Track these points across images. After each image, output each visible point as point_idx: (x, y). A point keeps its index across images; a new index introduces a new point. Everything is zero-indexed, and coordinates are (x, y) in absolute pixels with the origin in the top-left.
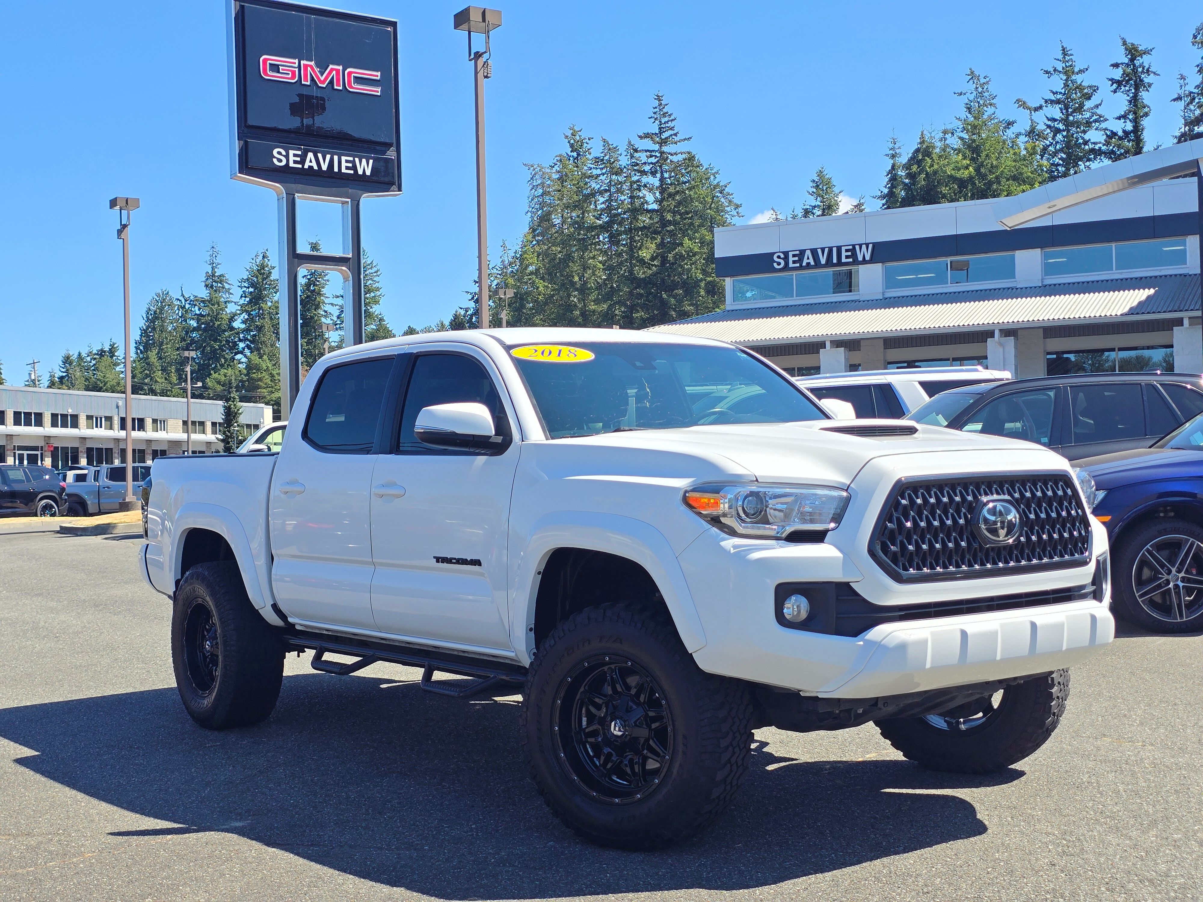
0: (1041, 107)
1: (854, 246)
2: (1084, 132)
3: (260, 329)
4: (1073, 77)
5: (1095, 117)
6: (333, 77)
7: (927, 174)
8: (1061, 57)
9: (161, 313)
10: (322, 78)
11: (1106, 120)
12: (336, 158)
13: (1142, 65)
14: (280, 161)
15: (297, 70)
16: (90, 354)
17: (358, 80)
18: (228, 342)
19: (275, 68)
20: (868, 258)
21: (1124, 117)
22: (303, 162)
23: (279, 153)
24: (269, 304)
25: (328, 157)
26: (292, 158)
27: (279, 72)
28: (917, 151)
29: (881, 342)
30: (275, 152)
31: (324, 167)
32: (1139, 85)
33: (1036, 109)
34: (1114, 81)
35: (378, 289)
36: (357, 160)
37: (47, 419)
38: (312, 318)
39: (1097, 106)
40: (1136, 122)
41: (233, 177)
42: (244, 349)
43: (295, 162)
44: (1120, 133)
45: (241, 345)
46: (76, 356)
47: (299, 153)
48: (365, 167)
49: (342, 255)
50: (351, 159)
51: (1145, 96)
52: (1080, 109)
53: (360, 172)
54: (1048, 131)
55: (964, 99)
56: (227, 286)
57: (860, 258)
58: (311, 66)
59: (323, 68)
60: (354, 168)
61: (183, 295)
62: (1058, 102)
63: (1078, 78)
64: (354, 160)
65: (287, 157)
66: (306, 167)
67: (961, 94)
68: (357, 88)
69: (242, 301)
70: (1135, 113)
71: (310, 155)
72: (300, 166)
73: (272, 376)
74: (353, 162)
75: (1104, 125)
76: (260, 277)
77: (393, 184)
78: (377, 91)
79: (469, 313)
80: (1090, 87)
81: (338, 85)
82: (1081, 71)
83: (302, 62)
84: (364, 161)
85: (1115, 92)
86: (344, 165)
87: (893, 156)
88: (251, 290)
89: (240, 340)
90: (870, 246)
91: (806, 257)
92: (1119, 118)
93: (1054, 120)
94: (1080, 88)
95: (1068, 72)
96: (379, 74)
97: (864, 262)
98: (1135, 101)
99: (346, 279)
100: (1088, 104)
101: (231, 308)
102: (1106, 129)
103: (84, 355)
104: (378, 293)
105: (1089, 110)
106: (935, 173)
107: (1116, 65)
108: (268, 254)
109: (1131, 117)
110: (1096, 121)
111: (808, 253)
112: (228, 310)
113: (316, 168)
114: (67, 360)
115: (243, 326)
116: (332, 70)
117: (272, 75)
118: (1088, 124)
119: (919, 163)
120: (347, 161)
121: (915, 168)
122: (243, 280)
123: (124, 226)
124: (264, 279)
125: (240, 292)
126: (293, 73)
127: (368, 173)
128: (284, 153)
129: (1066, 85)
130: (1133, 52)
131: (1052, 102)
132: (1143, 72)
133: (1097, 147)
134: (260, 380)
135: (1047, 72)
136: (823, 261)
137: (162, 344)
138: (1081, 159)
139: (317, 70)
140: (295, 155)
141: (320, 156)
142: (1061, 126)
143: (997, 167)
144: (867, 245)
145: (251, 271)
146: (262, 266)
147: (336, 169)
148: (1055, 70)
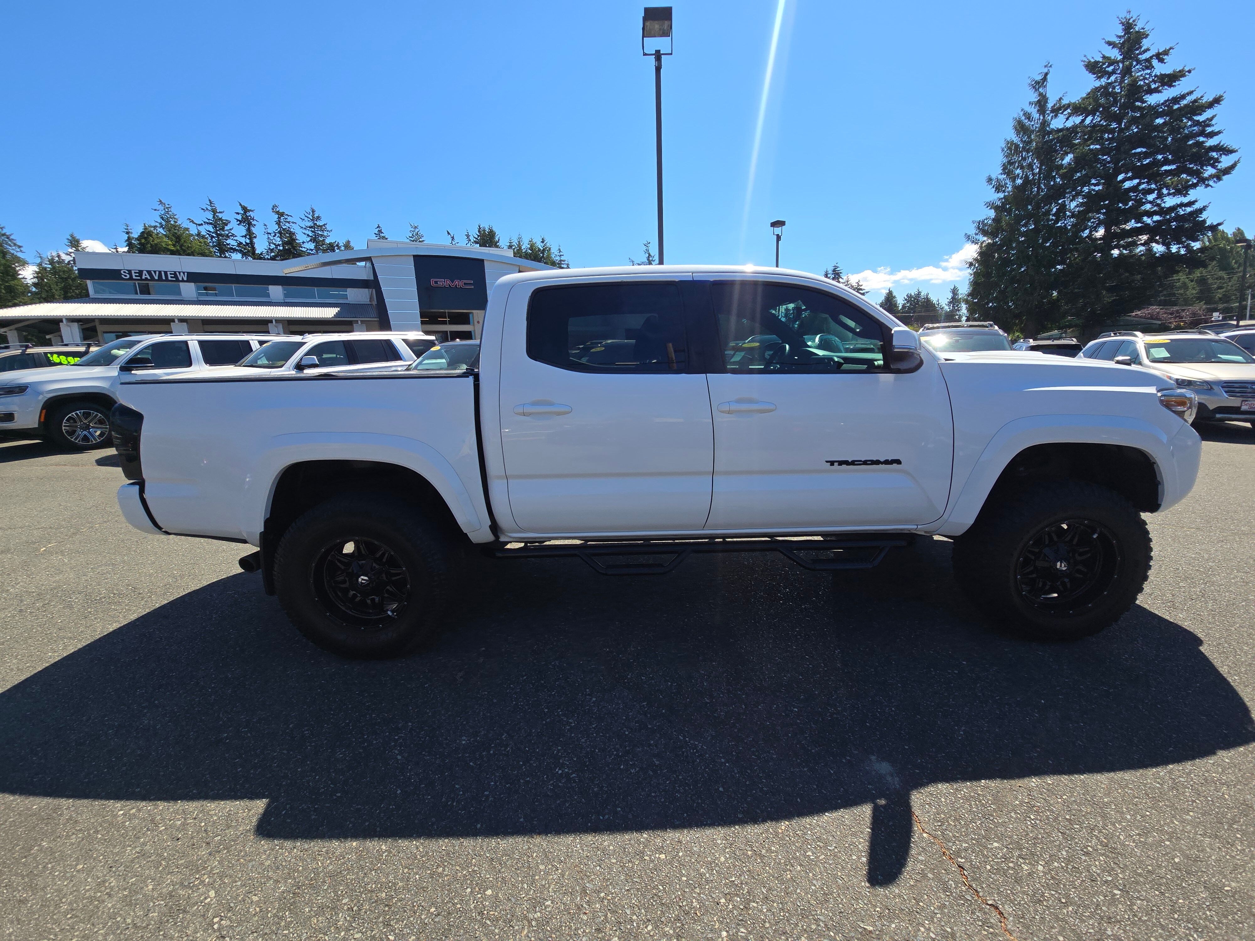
0: (202, 224)
1: (175, 272)
2: (226, 240)
4: (217, 214)
5: (230, 234)
7: (151, 244)
8: (209, 204)
11: (236, 236)
13: (250, 216)
20: (185, 279)
21: (245, 236)
28: (143, 233)
29: (201, 322)
32: (250, 224)
33: (199, 225)
34: (238, 220)
39: (231, 229)
40: (251, 239)
44: (244, 243)
51: (254, 230)
52: (223, 229)
54: (208, 236)
55: (158, 213)
57: (180, 279)
62: (211, 224)
63: (220, 215)
67: (155, 210)
70: (249, 236)
75: (235, 238)
80: (227, 220)
82: (220, 212)
85: (239, 225)
87: (127, 233)
90: (186, 274)
91: (144, 274)
92: (242, 237)
93: (210, 232)
94: (221, 219)
95: (214, 211)
97: (183, 281)
98: (249, 230)
100: (226, 228)
102: (236, 240)
105: (227, 230)
106: (156, 245)
107: (238, 213)
109: (248, 237)
110: (231, 236)
111: (145, 272)
118: (228, 236)
119: (145, 238)
121: (143, 241)
129: (214, 217)
130: (245, 209)
131: (208, 223)
132: (251, 219)
133: (234, 247)
135: (203, 209)
136: (156, 278)
138: (227, 251)
142: (214, 235)
143: (191, 247)
144: (184, 273)
148: (207, 209)
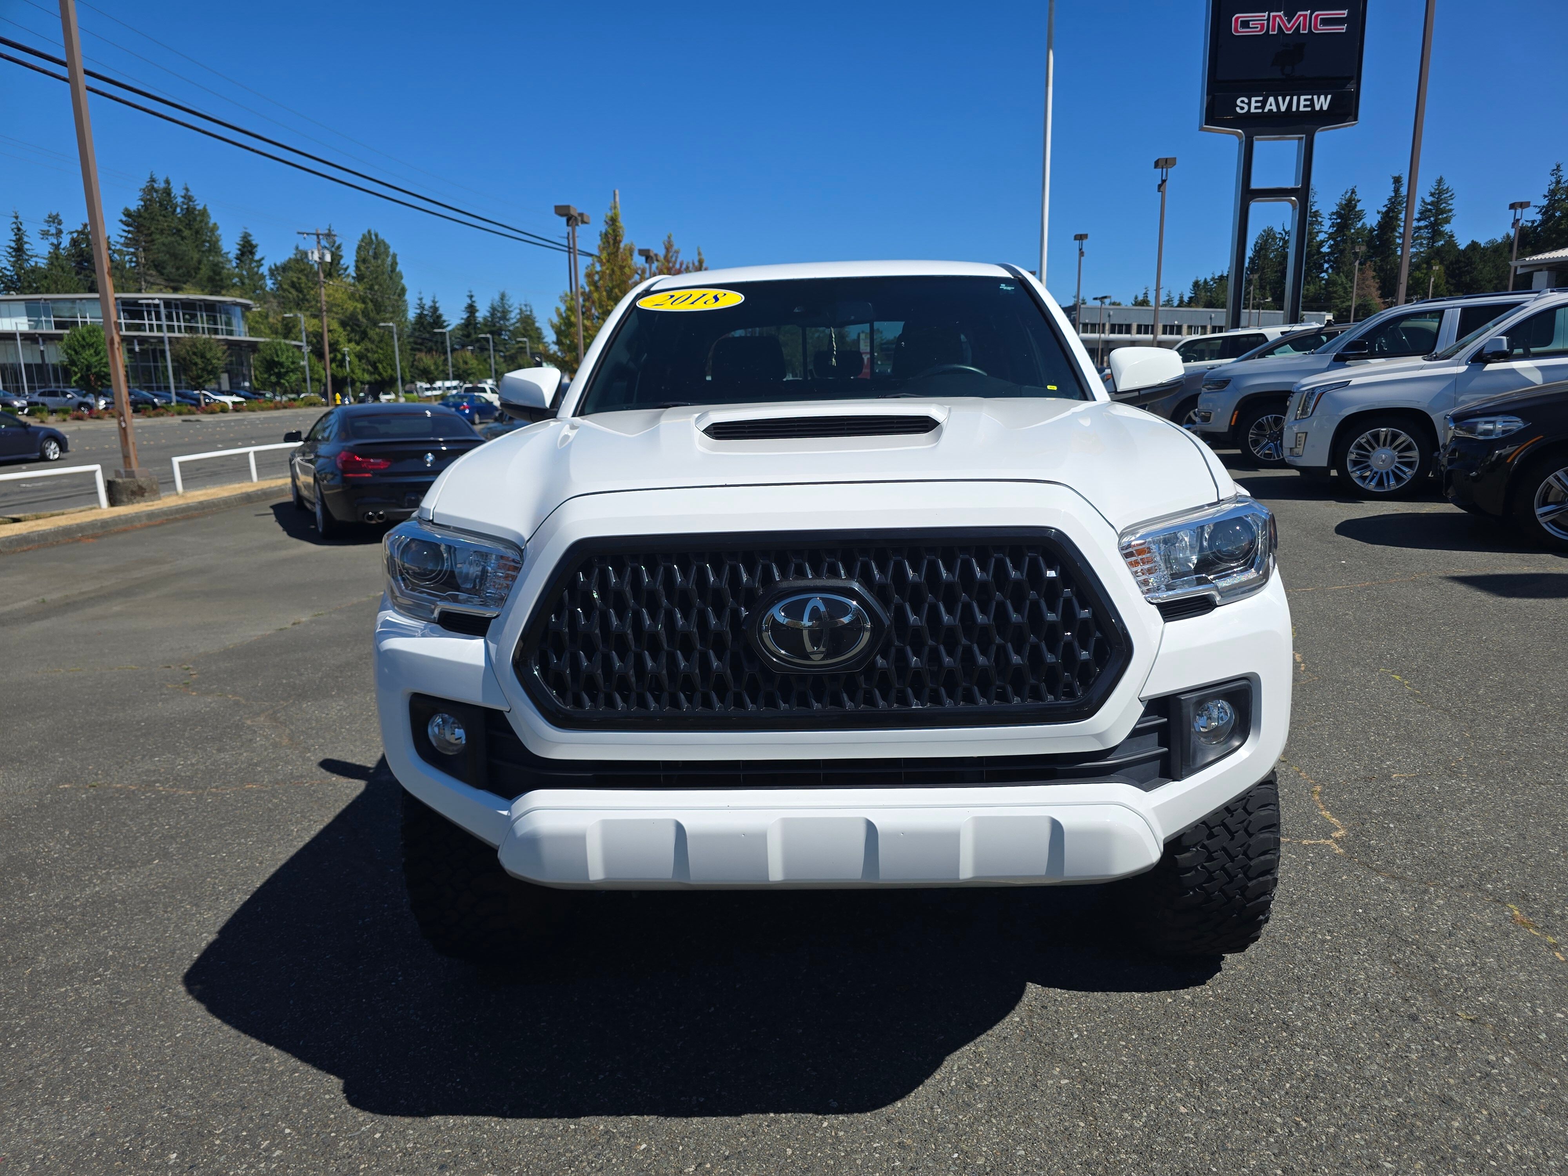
3: (1342, 252)
6: (1300, 23)
9: (1265, 245)
10: (1289, 26)
12: (1295, 98)
14: (1242, 108)
15: (1266, 22)
16: (1213, 279)
17: (1325, 22)
18: (1315, 264)
19: (1245, 24)
22: (1263, 107)
23: (1242, 102)
24: (1353, 231)
25: (1288, 98)
26: (1253, 104)
27: (1249, 27)
30: (1238, 102)
31: (1283, 109)
35: (1451, 210)
36: (1315, 97)
37: (1134, 328)
38: (1388, 239)
41: (1201, 129)
42: (1327, 268)
43: (1256, 108)
45: (1326, 266)
46: (1202, 281)
47: (1261, 98)
48: (1323, 103)
49: (1293, 186)
50: (1310, 97)
53: (1317, 108)
56: (1320, 219)
58: (1280, 17)
59: (1290, 16)
60: (1312, 105)
61: (1284, 230)
64: (1313, 98)
65: (1249, 104)
66: (1266, 110)
68: (1323, 29)
69: (1331, 231)
71: (1271, 99)
72: (1260, 111)
73: (1345, 288)
74: (1312, 100)
76: (1347, 209)
77: (1350, 114)
78: (1343, 28)
79: (1536, 224)
81: (1304, 29)
83: (1272, 14)
84: (1322, 97)
86: (1302, 103)
88: (1339, 221)
89: (1326, 262)
96: (1346, 12)
99: (1294, 208)
101: (1322, 237)
103: (1208, 280)
104: (1450, 214)
108: (1356, 190)
112: (1318, 239)
113: (1275, 110)
114: (1196, 284)
115: (1329, 250)
116: (1300, 16)
117: (1243, 32)
120: (1306, 100)
122: (1333, 214)
123: (1164, 181)
124: (1350, 211)
125: (1329, 223)
126: (1262, 25)
127: (1325, 108)
128: (1246, 100)
134: (1335, 292)
137: (1264, 268)
139: (1285, 19)
140: (1257, 102)
141: (1280, 98)
145: (1340, 206)
146: (1350, 201)
147: (1294, 109)
